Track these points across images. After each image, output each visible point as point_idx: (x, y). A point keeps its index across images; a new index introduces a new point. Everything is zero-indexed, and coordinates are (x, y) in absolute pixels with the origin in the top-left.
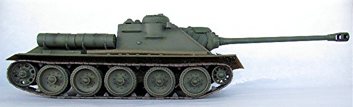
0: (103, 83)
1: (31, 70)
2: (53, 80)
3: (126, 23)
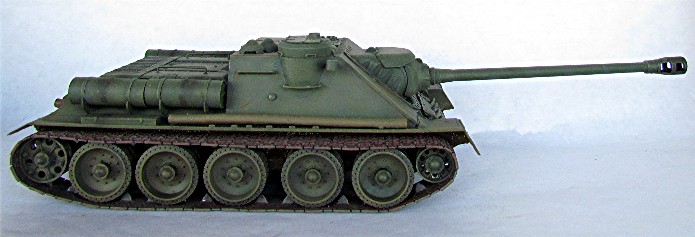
0: (201, 179)
1: (57, 151)
2: (101, 171)
3: (245, 53)
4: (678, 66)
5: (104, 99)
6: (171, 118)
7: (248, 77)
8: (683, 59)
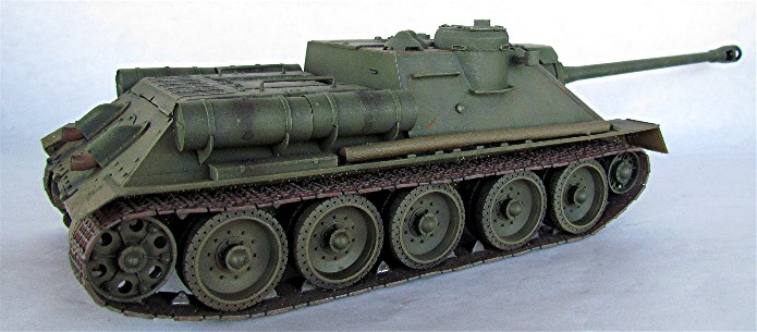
1: (152, 239)
3: (407, 49)
4: (729, 54)
5: (248, 134)
6: (351, 153)
7: (426, 82)
8: (737, 48)
